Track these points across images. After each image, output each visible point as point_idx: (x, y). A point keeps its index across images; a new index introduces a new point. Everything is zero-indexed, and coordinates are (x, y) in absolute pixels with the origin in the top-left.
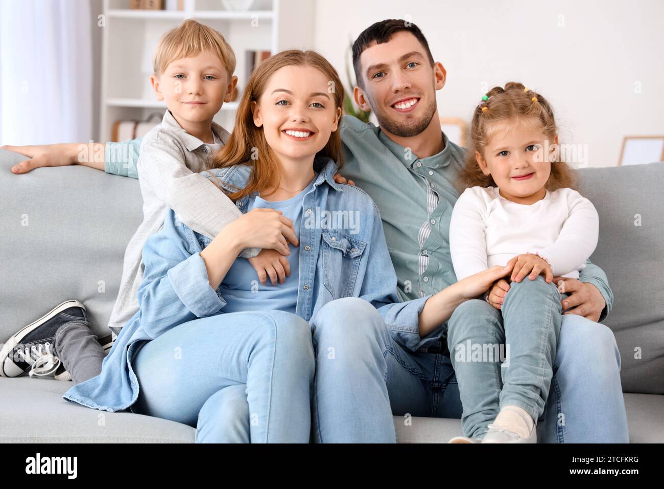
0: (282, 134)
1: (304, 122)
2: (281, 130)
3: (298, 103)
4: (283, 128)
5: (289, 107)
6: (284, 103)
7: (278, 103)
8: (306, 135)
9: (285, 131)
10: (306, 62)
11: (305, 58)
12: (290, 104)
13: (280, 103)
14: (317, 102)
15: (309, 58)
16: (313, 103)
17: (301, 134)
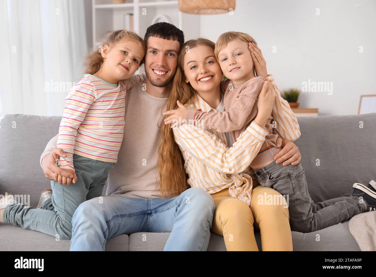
0: (199, 82)
1: (206, 72)
2: (198, 80)
3: (201, 65)
4: (198, 79)
5: (197, 68)
6: (194, 67)
7: (191, 69)
8: (209, 78)
9: (199, 80)
10: (198, 44)
11: (197, 43)
12: (197, 67)
13: (193, 68)
14: (209, 61)
15: (199, 42)
16: (207, 62)
17: (207, 79)
